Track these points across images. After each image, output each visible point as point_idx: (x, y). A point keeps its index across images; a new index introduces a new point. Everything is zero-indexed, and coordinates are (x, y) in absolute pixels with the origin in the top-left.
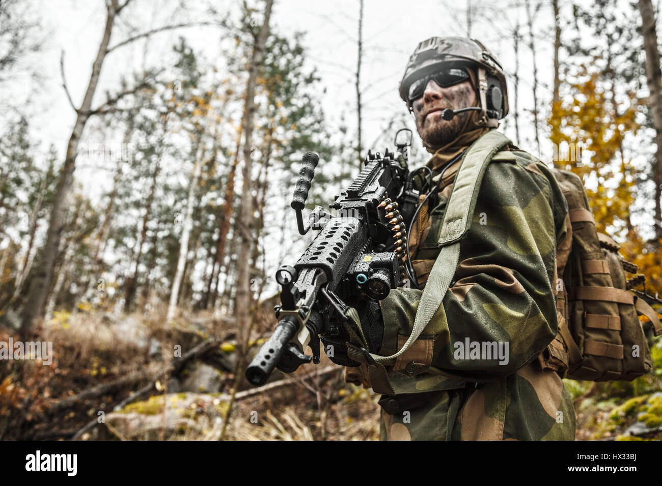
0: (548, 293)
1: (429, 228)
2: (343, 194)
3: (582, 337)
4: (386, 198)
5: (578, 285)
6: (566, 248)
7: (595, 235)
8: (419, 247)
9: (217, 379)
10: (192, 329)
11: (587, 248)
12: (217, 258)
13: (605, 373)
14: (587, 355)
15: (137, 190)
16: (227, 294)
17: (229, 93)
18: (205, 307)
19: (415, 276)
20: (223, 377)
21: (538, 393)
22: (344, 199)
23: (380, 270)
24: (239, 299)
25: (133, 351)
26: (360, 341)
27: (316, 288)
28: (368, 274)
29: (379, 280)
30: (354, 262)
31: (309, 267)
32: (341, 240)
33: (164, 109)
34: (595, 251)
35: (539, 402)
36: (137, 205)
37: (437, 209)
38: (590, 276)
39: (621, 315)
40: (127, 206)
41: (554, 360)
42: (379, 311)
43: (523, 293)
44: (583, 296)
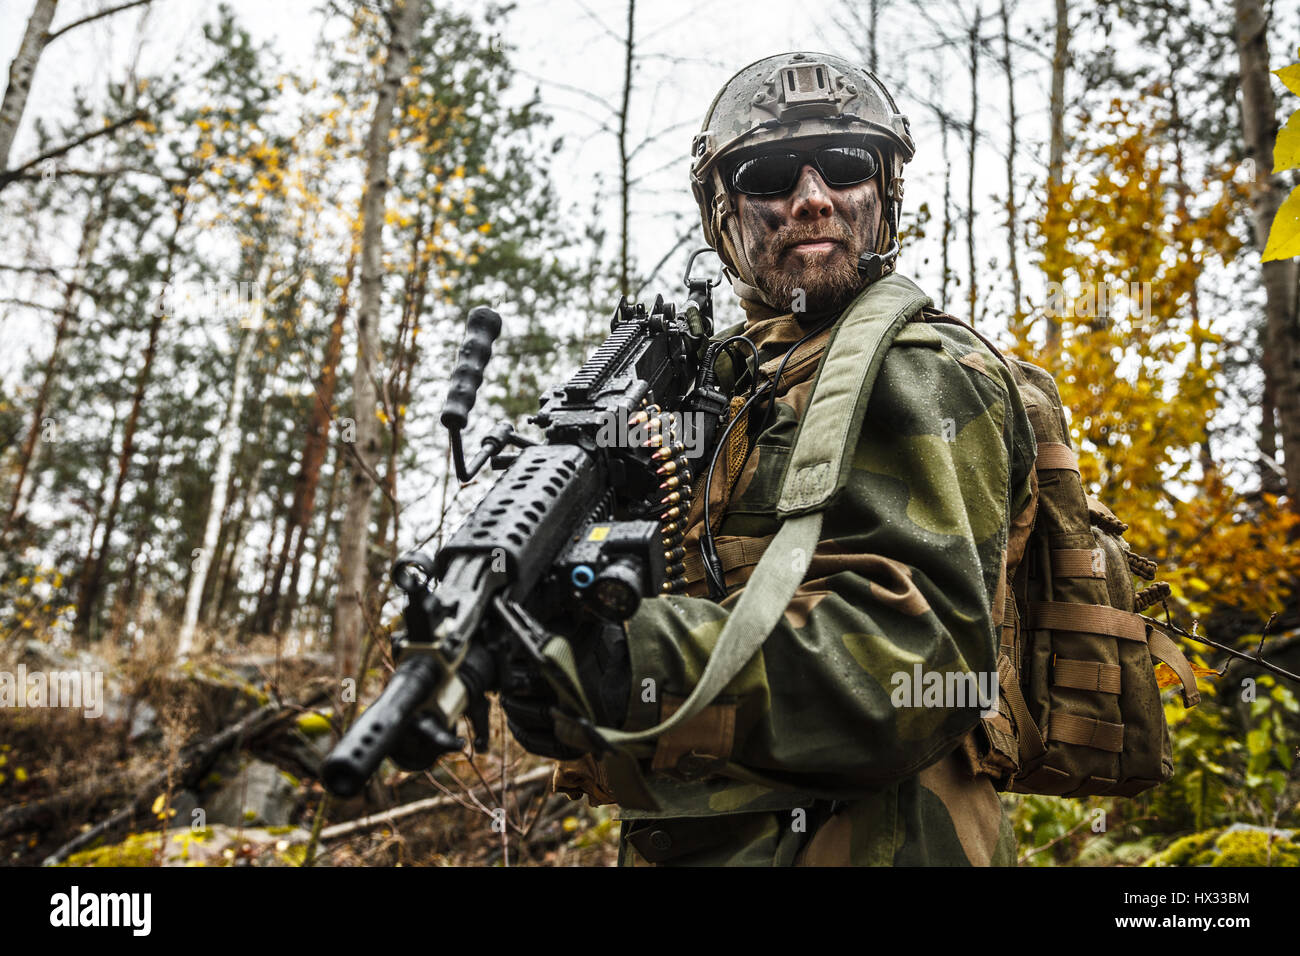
0: (979, 617)
1: (753, 470)
2: (557, 395)
3: (1047, 705)
4: (649, 404)
5: (1043, 599)
6: (1025, 524)
7: (1080, 499)
8: (726, 509)
9: (288, 791)
10: (235, 679)
11: (1065, 524)
12: (296, 517)
13: (1085, 780)
14: (1055, 743)
15: (115, 359)
16: (314, 599)
17: (333, 142)
18: (266, 630)
19: (720, 570)
20: (301, 790)
21: (956, 822)
22: (559, 406)
23: (622, 558)
24: (342, 612)
25: (92, 730)
26: (576, 706)
27: (481, 598)
28: (598, 566)
29: (617, 581)
30: (570, 542)
31: (470, 552)
32: (542, 496)
33: (179, 175)
34: (1080, 531)
35: (958, 840)
36: (112, 392)
37: (772, 432)
38: (1067, 581)
39: (1122, 664)
40: (87, 395)
41: (996, 758)
42: (624, 644)
43: (925, 615)
44: (1051, 620)
